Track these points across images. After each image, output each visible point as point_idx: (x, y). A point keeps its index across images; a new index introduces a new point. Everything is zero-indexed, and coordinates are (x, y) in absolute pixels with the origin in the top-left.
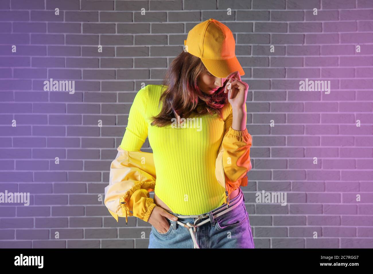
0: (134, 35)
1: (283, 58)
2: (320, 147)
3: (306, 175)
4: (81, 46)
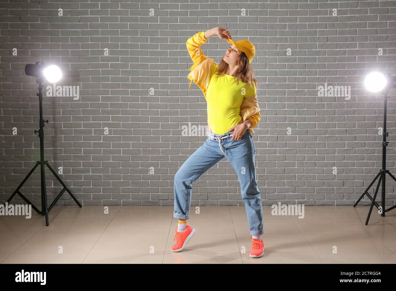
0: (179, 44)
1: (265, 57)
2: (286, 109)
3: (277, 125)
4: (149, 50)
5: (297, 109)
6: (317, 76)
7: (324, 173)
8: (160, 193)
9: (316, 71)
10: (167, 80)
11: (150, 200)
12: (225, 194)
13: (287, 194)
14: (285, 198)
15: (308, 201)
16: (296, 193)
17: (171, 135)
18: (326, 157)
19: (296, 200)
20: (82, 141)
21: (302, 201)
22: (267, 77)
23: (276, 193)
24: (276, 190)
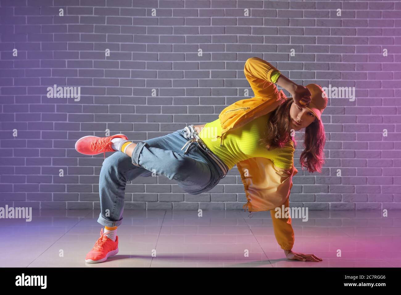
1: (288, 11)
5: (329, 80)
6: (357, 36)
7: (366, 167)
8: (145, 193)
9: (355, 29)
10: (156, 39)
11: (132, 202)
12: (234, 195)
13: (317, 195)
14: (315, 200)
15: (346, 204)
16: (329, 194)
17: (161, 114)
18: (369, 144)
19: (330, 203)
20: (41, 121)
21: (338, 204)
22: (290, 36)
23: (303, 193)
24: (303, 189)
